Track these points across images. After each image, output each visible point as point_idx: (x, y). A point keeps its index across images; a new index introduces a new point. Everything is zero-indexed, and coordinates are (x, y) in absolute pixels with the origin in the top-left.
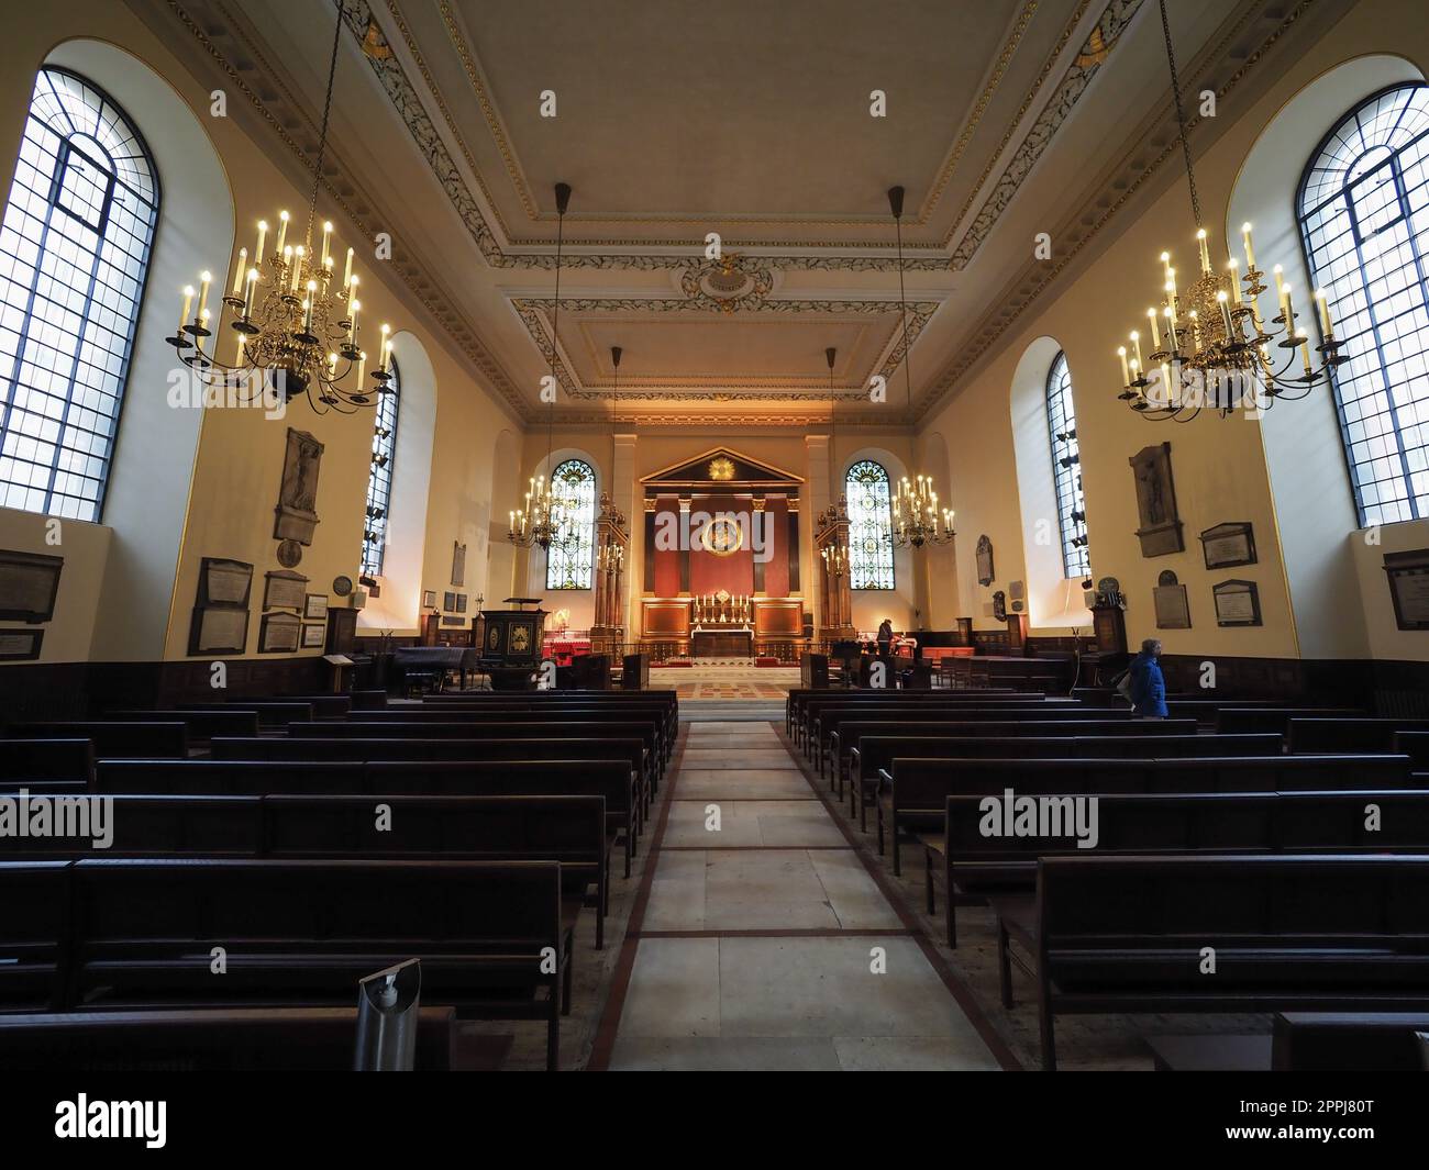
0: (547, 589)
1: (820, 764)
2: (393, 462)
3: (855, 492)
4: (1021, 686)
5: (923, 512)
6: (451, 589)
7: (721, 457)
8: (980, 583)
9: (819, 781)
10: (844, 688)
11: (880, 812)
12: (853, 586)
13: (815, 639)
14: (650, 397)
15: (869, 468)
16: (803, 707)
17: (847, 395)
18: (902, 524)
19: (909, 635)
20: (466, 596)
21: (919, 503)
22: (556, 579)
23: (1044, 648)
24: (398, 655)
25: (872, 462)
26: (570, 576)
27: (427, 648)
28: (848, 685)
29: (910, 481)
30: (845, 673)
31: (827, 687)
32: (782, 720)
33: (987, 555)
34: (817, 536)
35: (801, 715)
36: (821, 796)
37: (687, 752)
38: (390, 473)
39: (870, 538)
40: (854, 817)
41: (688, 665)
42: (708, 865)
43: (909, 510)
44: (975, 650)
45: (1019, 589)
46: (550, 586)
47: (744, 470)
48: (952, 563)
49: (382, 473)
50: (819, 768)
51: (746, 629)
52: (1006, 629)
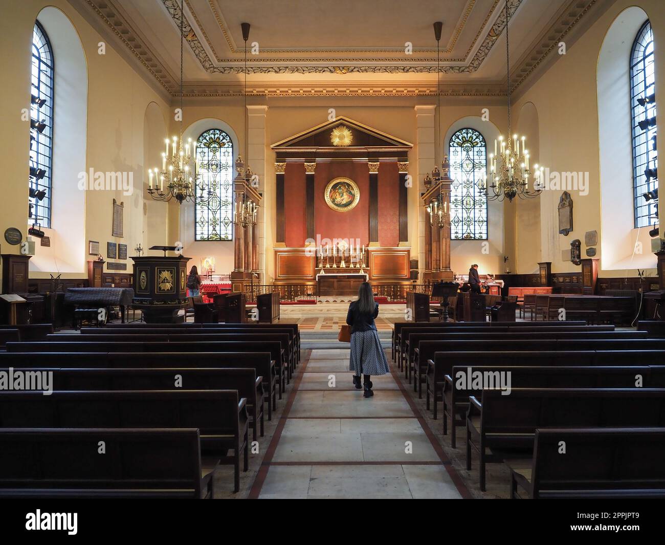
0: (196, 240)
1: (418, 385)
2: (52, 128)
3: (456, 156)
4: (591, 319)
5: (516, 167)
6: (112, 240)
7: (340, 125)
8: (561, 232)
9: (417, 400)
10: (442, 321)
11: (469, 433)
12: (453, 237)
13: (420, 281)
14: (278, 70)
15: (469, 135)
16: (405, 337)
17: (452, 68)
18: (497, 179)
19: (498, 277)
20: (126, 246)
21: (513, 160)
22: (203, 231)
23: (612, 287)
24: (68, 295)
25: (472, 129)
26: (214, 229)
27: (95, 289)
28: (446, 318)
29: (506, 140)
30: (443, 308)
31: (428, 320)
32: (389, 348)
33: (568, 209)
34: (423, 194)
35: (403, 345)
36: (418, 415)
37: (306, 375)
38: (51, 139)
39: (468, 196)
40: (445, 433)
41: (313, 302)
42: (311, 479)
43: (504, 166)
44: (553, 289)
45: (593, 237)
46: (198, 238)
47: (362, 137)
48: (537, 217)
49: (43, 139)
50: (418, 389)
51: (362, 273)
52: (580, 271)
